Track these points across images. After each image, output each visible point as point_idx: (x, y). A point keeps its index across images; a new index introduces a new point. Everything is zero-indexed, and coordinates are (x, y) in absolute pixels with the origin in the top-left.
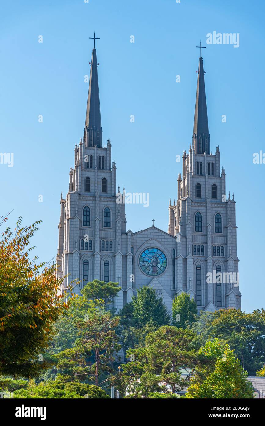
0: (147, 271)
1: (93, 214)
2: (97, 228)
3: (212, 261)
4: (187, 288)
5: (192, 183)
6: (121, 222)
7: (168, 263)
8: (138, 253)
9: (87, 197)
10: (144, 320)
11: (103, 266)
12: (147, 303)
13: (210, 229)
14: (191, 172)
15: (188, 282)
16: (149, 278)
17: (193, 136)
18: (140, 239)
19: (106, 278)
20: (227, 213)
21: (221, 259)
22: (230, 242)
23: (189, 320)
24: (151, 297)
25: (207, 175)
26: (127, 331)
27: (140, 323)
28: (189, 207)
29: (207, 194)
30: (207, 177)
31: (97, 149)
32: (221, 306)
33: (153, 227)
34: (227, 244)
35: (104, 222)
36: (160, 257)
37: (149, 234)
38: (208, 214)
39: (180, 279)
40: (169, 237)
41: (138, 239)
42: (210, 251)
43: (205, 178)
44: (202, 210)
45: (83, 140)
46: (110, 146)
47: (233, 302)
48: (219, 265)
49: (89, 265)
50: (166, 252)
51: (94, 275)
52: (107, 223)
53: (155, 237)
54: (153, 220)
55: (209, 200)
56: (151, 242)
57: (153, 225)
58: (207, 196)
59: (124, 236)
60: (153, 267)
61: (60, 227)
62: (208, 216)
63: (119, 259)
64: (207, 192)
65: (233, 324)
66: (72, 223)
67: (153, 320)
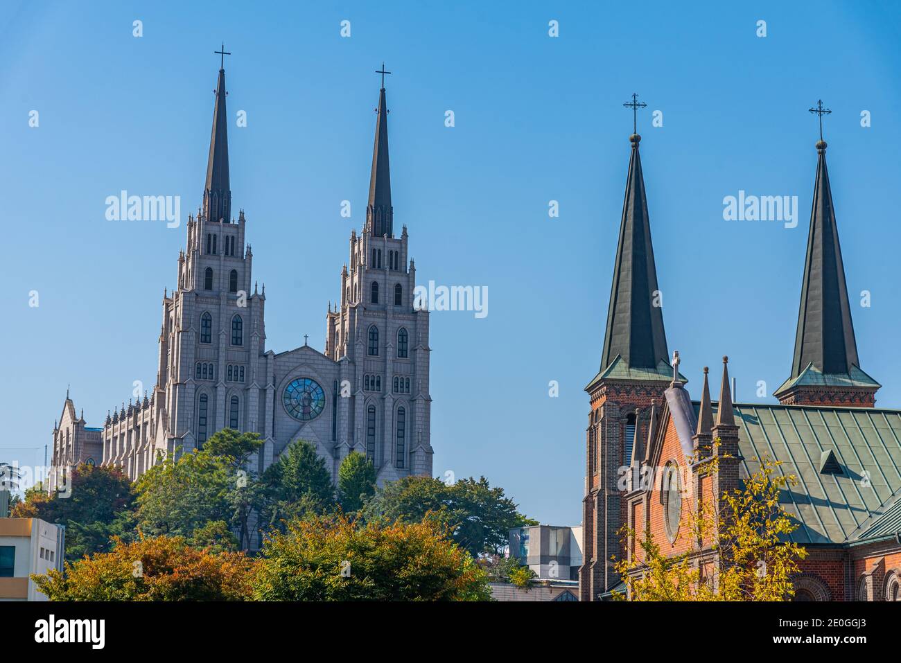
0: (295, 413)
1: (216, 324)
2: (223, 346)
3: (392, 400)
4: (353, 439)
5: (365, 282)
6: (258, 339)
7: (326, 402)
8: (282, 385)
9: (207, 298)
10: (298, 490)
11: (229, 404)
12: (303, 466)
13: (391, 352)
14: (365, 265)
15: (356, 430)
16: (298, 424)
17: (368, 208)
18: (287, 364)
19: (234, 422)
20: (416, 329)
21: (406, 397)
22: (420, 372)
23: (364, 492)
24: (310, 455)
25: (388, 270)
26: (275, 507)
27: (293, 495)
28: (361, 318)
29: (387, 298)
30: (388, 273)
31: (224, 226)
32: (403, 468)
33: (306, 346)
34: (414, 374)
35: (233, 337)
36: (314, 393)
37: (299, 356)
38: (389, 329)
39: (345, 425)
40: (329, 363)
41: (282, 364)
42: (389, 384)
43: (385, 274)
44: (379, 322)
45: (202, 211)
46: (244, 221)
47: (422, 462)
48: (402, 405)
49: (208, 401)
50: (323, 384)
51: (215, 417)
52: (237, 338)
53: (308, 361)
54: (306, 337)
55: (390, 308)
56: (302, 369)
57: (306, 344)
58: (387, 302)
59: (263, 360)
60: (304, 406)
61: (162, 342)
62: (388, 333)
63: (254, 393)
64: (386, 296)
65: (428, 500)
66: (185, 338)
67: (312, 491)
